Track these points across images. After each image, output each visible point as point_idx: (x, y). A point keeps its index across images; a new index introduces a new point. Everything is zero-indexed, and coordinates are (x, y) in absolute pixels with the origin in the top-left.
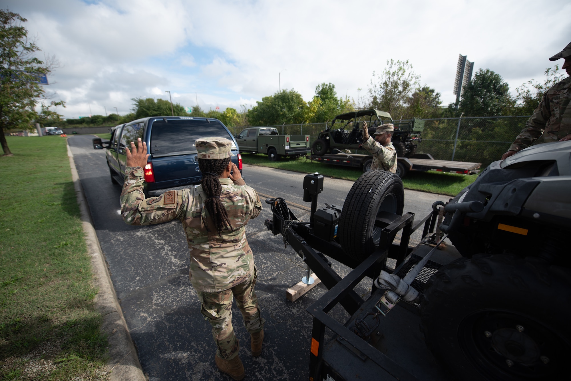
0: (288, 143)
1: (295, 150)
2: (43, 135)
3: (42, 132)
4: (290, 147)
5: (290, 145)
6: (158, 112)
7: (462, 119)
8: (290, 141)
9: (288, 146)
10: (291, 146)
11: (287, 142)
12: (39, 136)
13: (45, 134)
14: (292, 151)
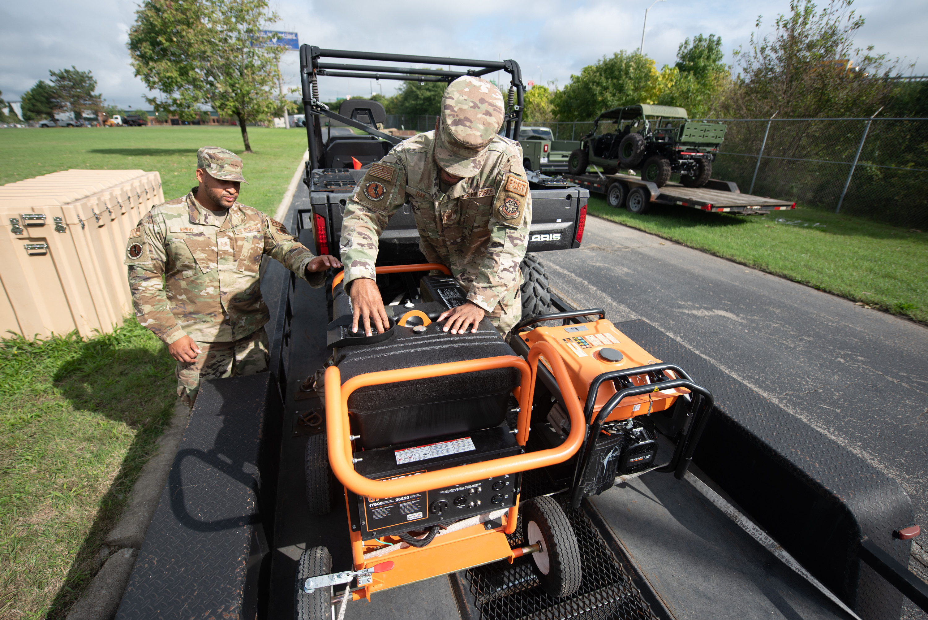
0: (546, 154)
1: (555, 166)
2: (291, 126)
3: (290, 122)
4: (549, 161)
5: (548, 157)
6: (432, 93)
7: (772, 121)
8: (549, 151)
9: (546, 159)
10: (551, 159)
11: (545, 151)
12: (286, 128)
13: (293, 125)
14: (550, 166)
